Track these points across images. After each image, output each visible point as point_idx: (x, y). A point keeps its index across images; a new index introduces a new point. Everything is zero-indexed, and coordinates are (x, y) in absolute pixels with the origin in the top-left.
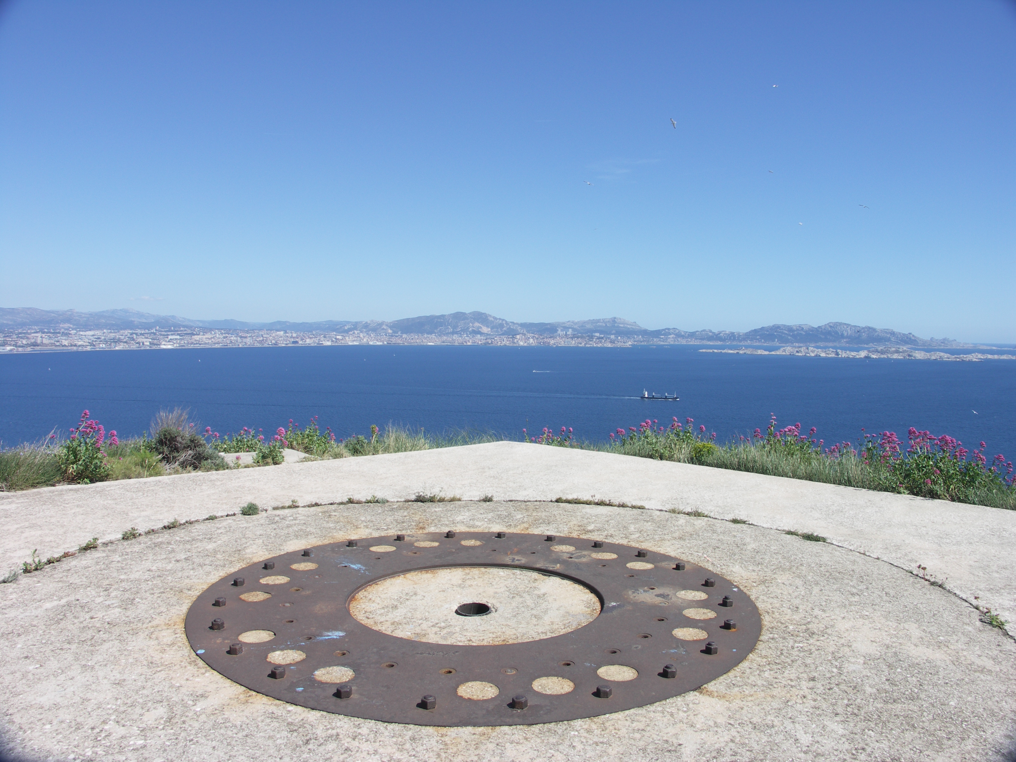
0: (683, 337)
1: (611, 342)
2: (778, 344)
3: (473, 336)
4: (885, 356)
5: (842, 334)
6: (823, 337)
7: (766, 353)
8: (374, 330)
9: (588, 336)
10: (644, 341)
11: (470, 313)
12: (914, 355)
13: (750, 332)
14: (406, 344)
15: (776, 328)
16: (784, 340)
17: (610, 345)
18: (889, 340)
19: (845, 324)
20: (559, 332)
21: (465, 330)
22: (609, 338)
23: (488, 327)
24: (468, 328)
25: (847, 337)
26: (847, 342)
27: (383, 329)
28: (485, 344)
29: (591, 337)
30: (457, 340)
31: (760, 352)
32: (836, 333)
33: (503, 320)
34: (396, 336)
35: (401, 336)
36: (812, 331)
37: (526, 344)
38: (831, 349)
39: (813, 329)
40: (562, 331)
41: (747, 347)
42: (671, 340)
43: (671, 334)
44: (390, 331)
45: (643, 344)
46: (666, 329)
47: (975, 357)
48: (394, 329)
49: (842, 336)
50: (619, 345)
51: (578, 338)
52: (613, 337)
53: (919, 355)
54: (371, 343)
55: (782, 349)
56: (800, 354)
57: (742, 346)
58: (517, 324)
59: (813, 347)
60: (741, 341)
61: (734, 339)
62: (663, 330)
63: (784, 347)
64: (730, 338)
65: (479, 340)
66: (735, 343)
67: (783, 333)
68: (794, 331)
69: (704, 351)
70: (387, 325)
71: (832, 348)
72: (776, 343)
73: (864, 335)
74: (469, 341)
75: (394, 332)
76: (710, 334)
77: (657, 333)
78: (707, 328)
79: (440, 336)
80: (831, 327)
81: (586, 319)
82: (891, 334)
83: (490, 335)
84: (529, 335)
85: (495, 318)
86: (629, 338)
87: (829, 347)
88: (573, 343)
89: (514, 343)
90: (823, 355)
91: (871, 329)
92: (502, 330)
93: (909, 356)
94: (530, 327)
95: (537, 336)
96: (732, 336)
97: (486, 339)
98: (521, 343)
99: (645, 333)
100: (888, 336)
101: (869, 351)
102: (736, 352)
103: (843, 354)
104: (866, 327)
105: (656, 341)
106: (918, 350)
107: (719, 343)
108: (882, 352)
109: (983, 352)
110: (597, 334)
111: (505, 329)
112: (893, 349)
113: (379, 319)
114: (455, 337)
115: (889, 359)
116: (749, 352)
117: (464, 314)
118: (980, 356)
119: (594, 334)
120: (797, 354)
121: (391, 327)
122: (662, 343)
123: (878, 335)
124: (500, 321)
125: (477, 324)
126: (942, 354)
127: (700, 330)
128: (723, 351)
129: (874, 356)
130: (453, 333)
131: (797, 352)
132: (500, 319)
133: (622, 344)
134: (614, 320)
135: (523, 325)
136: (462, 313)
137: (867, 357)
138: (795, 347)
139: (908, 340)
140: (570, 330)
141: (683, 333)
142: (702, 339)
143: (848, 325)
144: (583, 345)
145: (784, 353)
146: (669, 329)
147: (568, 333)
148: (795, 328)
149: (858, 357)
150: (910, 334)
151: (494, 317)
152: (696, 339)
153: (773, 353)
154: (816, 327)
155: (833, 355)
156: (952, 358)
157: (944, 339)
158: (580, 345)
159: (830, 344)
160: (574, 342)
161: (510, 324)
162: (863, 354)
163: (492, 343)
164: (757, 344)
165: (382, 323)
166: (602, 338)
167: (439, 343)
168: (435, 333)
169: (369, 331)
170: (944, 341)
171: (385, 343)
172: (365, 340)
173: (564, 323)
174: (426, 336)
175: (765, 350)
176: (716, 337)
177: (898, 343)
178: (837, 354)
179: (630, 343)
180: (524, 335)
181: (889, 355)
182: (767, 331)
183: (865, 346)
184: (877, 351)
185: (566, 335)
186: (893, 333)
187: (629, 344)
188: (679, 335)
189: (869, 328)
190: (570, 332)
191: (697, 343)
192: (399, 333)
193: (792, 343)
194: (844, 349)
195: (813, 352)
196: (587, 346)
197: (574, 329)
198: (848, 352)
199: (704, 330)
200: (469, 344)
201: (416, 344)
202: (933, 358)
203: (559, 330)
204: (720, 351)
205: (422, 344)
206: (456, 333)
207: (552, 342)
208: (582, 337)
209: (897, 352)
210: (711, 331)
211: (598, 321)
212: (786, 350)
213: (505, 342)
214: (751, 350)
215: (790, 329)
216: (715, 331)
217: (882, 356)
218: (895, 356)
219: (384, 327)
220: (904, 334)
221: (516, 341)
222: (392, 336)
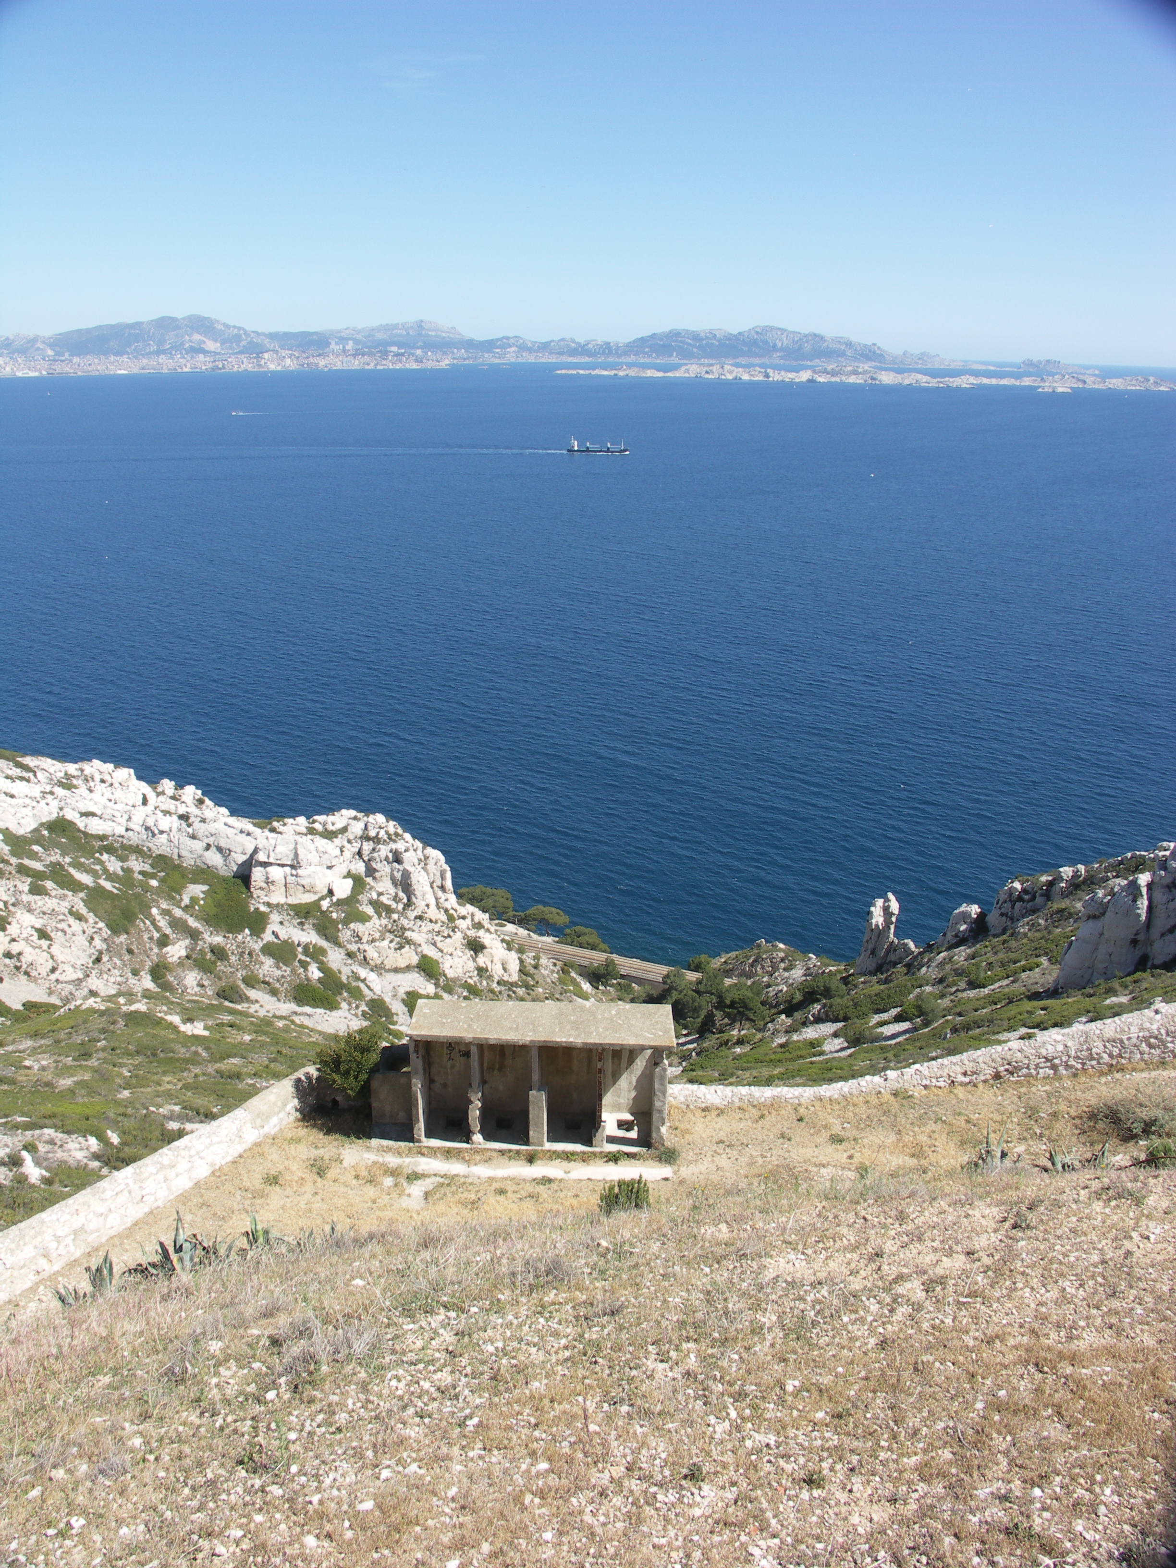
0: (530, 350)
1: (416, 361)
2: (677, 361)
3: (192, 357)
4: (837, 379)
5: (775, 345)
6: (745, 349)
7: (660, 374)
8: (23, 351)
9: (380, 352)
10: (468, 358)
11: (184, 319)
12: (879, 377)
13: (634, 342)
14: (79, 373)
15: (675, 335)
16: (687, 355)
17: (414, 366)
18: (843, 354)
19: (779, 329)
20: (333, 346)
21: (177, 347)
22: (413, 354)
23: (215, 341)
24: (183, 344)
25: (782, 349)
26: (781, 358)
27: (38, 349)
28: (213, 369)
29: (385, 354)
30: (165, 364)
31: (650, 373)
32: (766, 342)
33: (240, 328)
34: (62, 361)
35: (71, 361)
36: (729, 339)
37: (279, 368)
38: (757, 369)
39: (730, 338)
40: (337, 344)
41: (630, 365)
42: (511, 356)
43: (510, 347)
44: (50, 352)
45: (467, 362)
46: (503, 338)
47: (964, 382)
48: (58, 349)
49: (774, 348)
50: (430, 365)
51: (363, 355)
52: (419, 352)
53: (887, 378)
54: (19, 374)
55: (683, 368)
56: (710, 376)
57: (622, 364)
58: (263, 334)
59: (732, 365)
60: (620, 356)
61: (610, 353)
62: (499, 340)
63: (686, 364)
64: (604, 352)
65: (202, 363)
66: (611, 359)
67: (684, 342)
68: (703, 339)
69: (564, 372)
70: (44, 342)
71: (760, 366)
72: (675, 359)
73: (807, 347)
74: (186, 365)
75: (57, 354)
76: (573, 345)
77: (489, 345)
78: (568, 337)
79: (136, 357)
80: (757, 333)
81: (376, 323)
82: (847, 344)
83: (219, 354)
84: (284, 353)
85: (227, 326)
86: (444, 353)
87: (755, 366)
88: (356, 364)
89: (260, 366)
90: (746, 377)
91: (817, 338)
92: (238, 346)
93: (873, 379)
94: (286, 340)
95: (297, 354)
96: (607, 349)
97: (214, 361)
98: (272, 367)
99: (470, 344)
100: (843, 348)
101: (814, 372)
102: (612, 373)
103: (776, 376)
104: (810, 335)
105: (489, 358)
106: (886, 369)
107: (587, 359)
108: (833, 373)
109: (976, 374)
110: (394, 349)
111: (244, 343)
112: (850, 369)
113: (29, 331)
114: (162, 359)
115: (842, 383)
116: (632, 373)
117: (173, 320)
118: (972, 380)
119: (389, 349)
120: (707, 376)
121: (51, 346)
122: (497, 361)
123: (828, 347)
124: (236, 331)
125: (197, 337)
126: (919, 376)
127: (556, 338)
128: (593, 373)
129: (821, 379)
130: (158, 353)
131: (707, 372)
132: (235, 327)
133: (434, 363)
134: (420, 325)
135: (273, 336)
136: (170, 318)
137: (811, 381)
138: (703, 365)
139: (870, 354)
140: (351, 342)
141: (530, 345)
142: (561, 354)
143: (783, 330)
144: (372, 366)
145: (687, 375)
146: (507, 338)
147: (347, 348)
148: (703, 335)
149: (797, 380)
150: (874, 344)
151: (224, 324)
152: (551, 353)
153: (670, 374)
154: (735, 332)
155: (761, 378)
156: (934, 383)
157: (922, 354)
158: (367, 367)
159: (756, 361)
160: (357, 362)
161: (252, 335)
162: (804, 376)
163: (224, 368)
164: (646, 360)
165: (34, 340)
166: (402, 354)
167: (135, 371)
168: (128, 354)
169: (13, 353)
170: (922, 357)
171: (44, 373)
172: (8, 369)
173: (339, 332)
174: (112, 358)
175: (658, 370)
176: (582, 350)
177: (855, 359)
178: (767, 376)
179: (447, 362)
180: (276, 352)
181: (843, 378)
182: (661, 340)
183: (809, 363)
184: (826, 372)
185: (344, 350)
186: (849, 344)
187: (445, 363)
188: (523, 348)
189: (815, 335)
190: (350, 346)
191: (553, 359)
192: (67, 355)
193: (699, 359)
194: (777, 368)
195: (730, 372)
196: (379, 367)
197: (356, 342)
198: (783, 373)
199: (563, 340)
200: (186, 370)
201: (97, 373)
202: (907, 382)
203: (333, 343)
204: (588, 372)
205: (107, 372)
206: (164, 352)
207: (322, 363)
208: (370, 354)
209: (855, 373)
210: (573, 341)
211: (395, 327)
212: (691, 370)
213: (246, 365)
214: (636, 369)
215: (696, 337)
216: (581, 340)
217: (833, 379)
218: (852, 379)
219: (40, 345)
220: (865, 346)
221: (262, 362)
222: (55, 360)
